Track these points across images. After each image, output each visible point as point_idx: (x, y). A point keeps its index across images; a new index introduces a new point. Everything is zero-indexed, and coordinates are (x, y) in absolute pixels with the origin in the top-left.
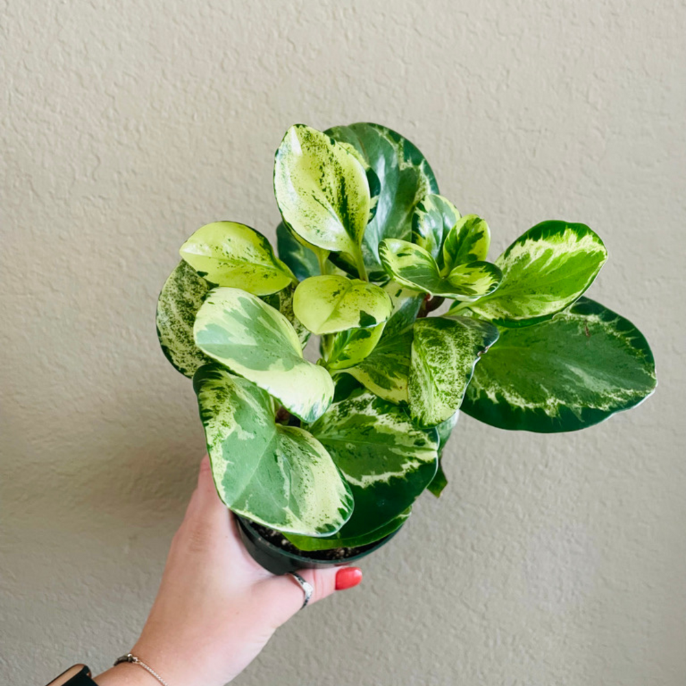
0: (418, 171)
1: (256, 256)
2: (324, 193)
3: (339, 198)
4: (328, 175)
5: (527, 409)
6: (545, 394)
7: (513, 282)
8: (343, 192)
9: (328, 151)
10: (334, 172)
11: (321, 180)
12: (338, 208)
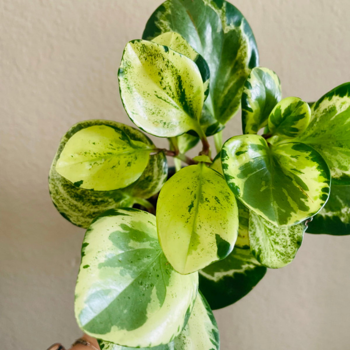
0: (240, 32)
1: (118, 148)
2: (165, 90)
3: (178, 92)
4: (166, 77)
5: (327, 217)
6: (340, 204)
7: (322, 131)
8: (180, 86)
9: (164, 59)
10: (171, 74)
11: (161, 83)
12: (178, 99)
